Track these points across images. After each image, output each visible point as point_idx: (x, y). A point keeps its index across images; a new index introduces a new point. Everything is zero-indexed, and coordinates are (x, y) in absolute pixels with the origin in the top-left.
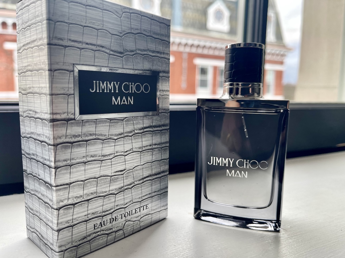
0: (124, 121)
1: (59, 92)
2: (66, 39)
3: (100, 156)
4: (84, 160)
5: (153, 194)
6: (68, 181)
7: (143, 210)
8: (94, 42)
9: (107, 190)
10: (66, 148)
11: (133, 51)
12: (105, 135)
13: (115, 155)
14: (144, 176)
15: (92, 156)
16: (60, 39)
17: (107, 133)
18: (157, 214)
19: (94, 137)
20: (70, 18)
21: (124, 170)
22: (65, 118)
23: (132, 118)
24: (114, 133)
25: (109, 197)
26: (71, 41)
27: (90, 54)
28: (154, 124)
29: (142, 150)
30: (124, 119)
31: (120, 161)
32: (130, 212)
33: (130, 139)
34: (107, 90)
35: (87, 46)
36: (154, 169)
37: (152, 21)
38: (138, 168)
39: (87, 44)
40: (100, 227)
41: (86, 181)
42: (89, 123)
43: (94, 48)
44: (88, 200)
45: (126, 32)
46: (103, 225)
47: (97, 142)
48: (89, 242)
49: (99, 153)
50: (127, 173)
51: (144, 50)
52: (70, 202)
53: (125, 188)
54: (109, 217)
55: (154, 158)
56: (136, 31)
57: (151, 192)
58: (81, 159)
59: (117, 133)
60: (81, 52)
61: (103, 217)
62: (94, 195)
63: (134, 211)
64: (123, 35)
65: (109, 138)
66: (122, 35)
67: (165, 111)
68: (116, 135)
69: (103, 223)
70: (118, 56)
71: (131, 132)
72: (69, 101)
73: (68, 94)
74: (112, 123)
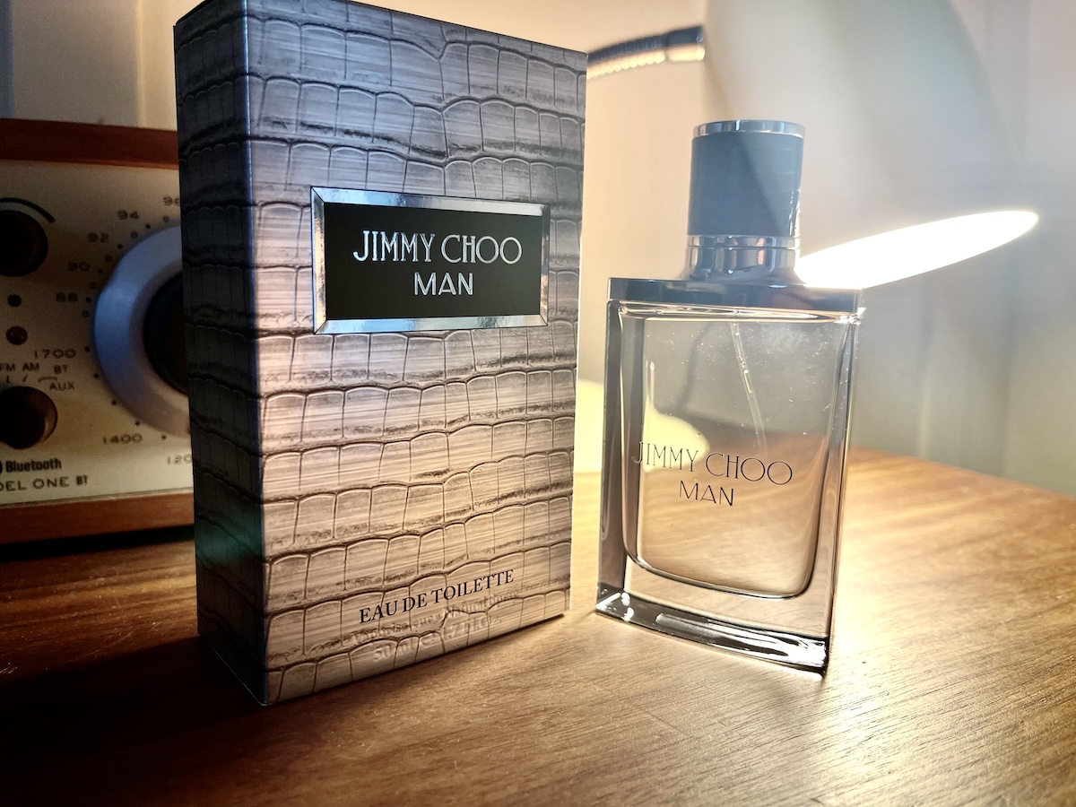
0: (447, 339)
1: (274, 261)
2: (294, 122)
4: (337, 437)
5: (528, 544)
6: (293, 490)
7: (499, 584)
8: (366, 128)
9: (398, 520)
10: (291, 404)
11: (472, 149)
12: (394, 376)
13: (420, 430)
14: (503, 492)
15: (357, 430)
16: (278, 123)
17: (400, 369)
18: (539, 599)
19: (363, 379)
20: (303, 66)
21: (445, 472)
22: (288, 328)
23: (468, 332)
24: (418, 371)
25: (402, 541)
26: (305, 128)
27: (355, 159)
28: (531, 351)
29: (498, 421)
30: (446, 335)
31: (435, 448)
32: (459, 585)
33: (462, 390)
34: (400, 256)
35: (347, 139)
36: (530, 476)
37: (530, 61)
38: (483, 469)
39: (348, 132)
40: (377, 617)
41: (341, 495)
42: (352, 343)
43: (365, 142)
44: (346, 545)
45: (454, 98)
46: (385, 615)
47: (373, 393)
48: (346, 654)
49: (377, 422)
50: (455, 481)
51: (507, 145)
52: (300, 544)
53: (447, 519)
54: (402, 594)
55: (533, 445)
56: (484, 90)
57: (520, 537)
58: (328, 435)
59: (427, 371)
60: (332, 155)
61: (385, 592)
62: (363, 532)
63: (471, 586)
64: (445, 105)
65: (404, 383)
66: (442, 105)
67: (565, 313)
68: (424, 377)
69: (384, 610)
70: (430, 163)
71: (465, 370)
72: (299, 282)
73: (297, 266)
74: (413, 343)
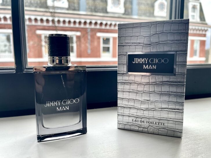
3: (136, 91)
